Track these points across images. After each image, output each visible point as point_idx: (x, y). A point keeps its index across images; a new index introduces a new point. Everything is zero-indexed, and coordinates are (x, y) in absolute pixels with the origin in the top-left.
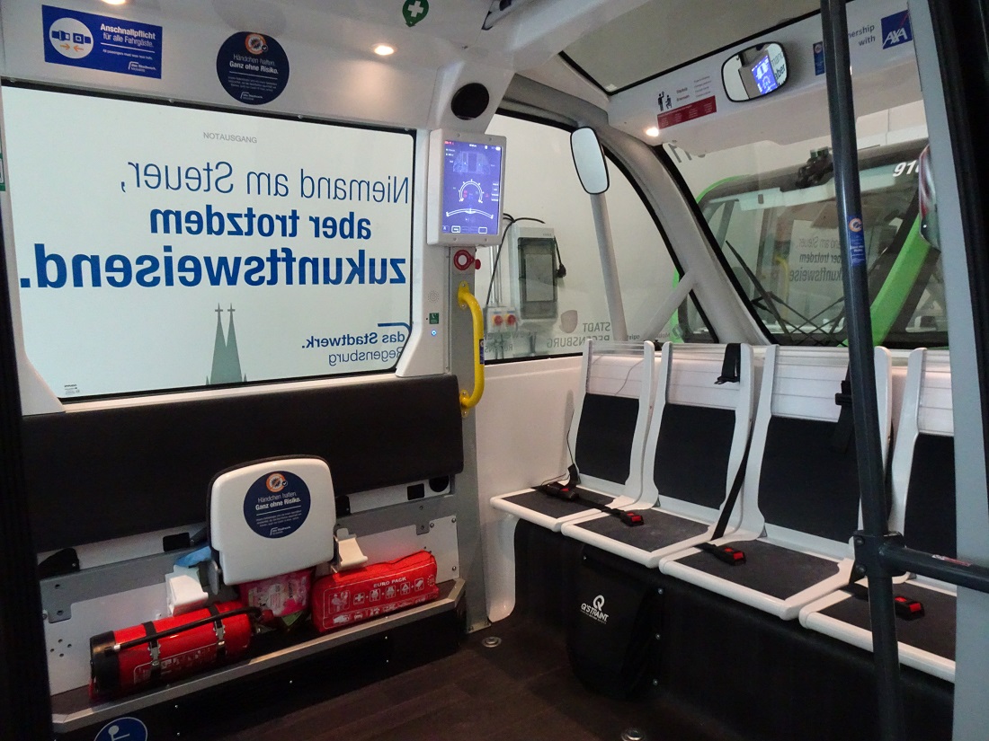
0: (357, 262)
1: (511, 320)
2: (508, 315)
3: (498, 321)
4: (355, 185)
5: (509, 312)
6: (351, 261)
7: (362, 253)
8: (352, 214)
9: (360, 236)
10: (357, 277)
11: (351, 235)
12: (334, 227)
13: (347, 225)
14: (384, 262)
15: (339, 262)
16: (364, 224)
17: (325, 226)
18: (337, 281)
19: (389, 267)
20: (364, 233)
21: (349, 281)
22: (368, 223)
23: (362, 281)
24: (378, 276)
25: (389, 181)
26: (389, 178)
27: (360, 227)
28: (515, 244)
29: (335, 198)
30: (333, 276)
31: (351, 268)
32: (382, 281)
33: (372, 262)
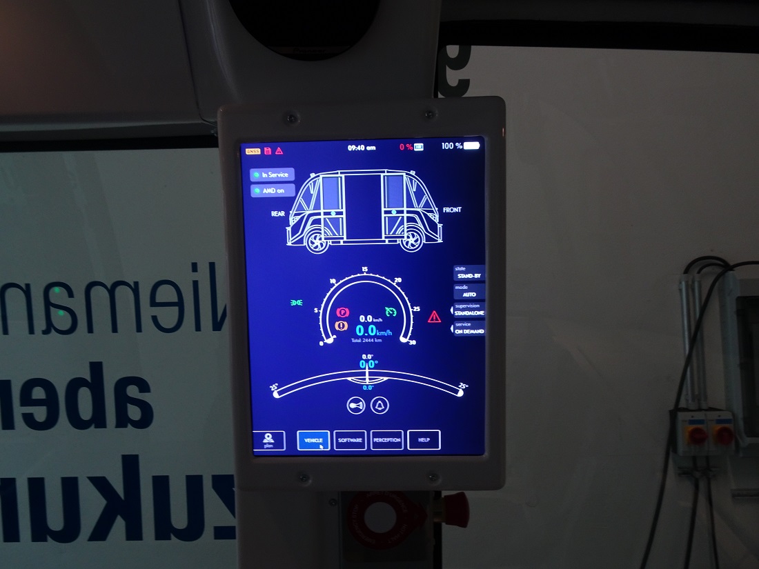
0: (119, 487)
1: (725, 436)
2: (719, 427)
3: (697, 437)
4: (100, 295)
5: (719, 421)
6: (101, 484)
7: (131, 464)
8: (96, 368)
9: (123, 420)
10: (119, 525)
11: (99, 420)
12: (51, 402)
13: (85, 396)
14: (194, 484)
15: (70, 486)
16: (132, 391)
17: (26, 400)
18: (69, 533)
19: (211, 498)
20: (134, 413)
21: (101, 532)
22: (144, 386)
23: (134, 532)
24: (179, 518)
25: (195, 276)
26: (195, 267)
27: (122, 400)
28: (731, 307)
29: (46, 332)
30: (55, 520)
31: (102, 502)
32: (193, 531)
33: (161, 484)
